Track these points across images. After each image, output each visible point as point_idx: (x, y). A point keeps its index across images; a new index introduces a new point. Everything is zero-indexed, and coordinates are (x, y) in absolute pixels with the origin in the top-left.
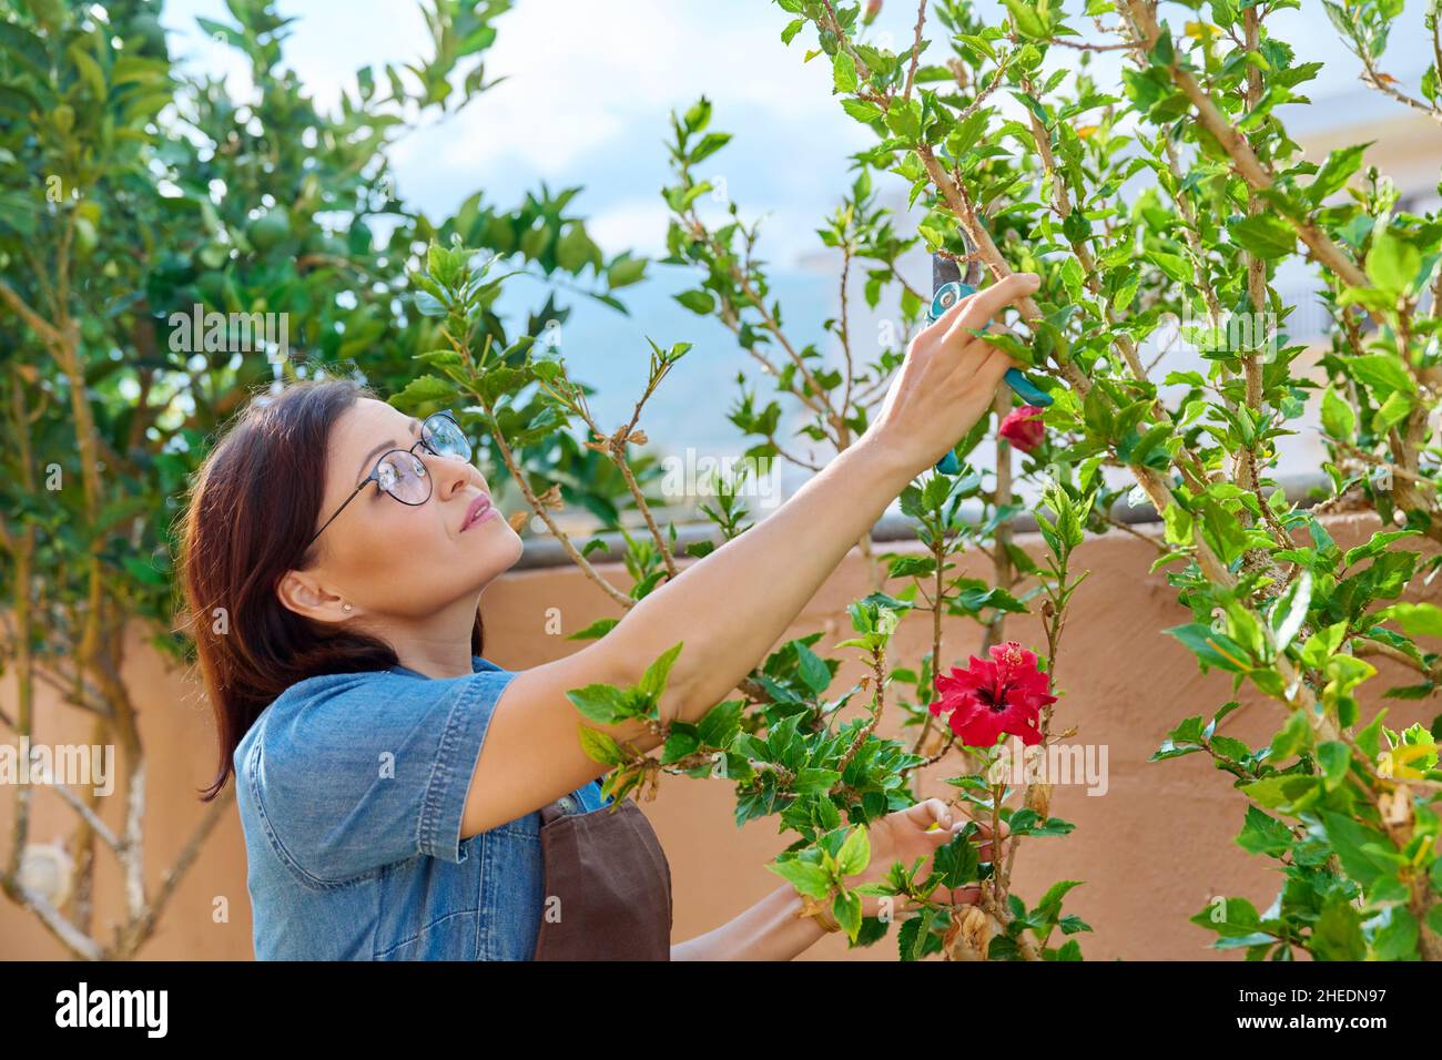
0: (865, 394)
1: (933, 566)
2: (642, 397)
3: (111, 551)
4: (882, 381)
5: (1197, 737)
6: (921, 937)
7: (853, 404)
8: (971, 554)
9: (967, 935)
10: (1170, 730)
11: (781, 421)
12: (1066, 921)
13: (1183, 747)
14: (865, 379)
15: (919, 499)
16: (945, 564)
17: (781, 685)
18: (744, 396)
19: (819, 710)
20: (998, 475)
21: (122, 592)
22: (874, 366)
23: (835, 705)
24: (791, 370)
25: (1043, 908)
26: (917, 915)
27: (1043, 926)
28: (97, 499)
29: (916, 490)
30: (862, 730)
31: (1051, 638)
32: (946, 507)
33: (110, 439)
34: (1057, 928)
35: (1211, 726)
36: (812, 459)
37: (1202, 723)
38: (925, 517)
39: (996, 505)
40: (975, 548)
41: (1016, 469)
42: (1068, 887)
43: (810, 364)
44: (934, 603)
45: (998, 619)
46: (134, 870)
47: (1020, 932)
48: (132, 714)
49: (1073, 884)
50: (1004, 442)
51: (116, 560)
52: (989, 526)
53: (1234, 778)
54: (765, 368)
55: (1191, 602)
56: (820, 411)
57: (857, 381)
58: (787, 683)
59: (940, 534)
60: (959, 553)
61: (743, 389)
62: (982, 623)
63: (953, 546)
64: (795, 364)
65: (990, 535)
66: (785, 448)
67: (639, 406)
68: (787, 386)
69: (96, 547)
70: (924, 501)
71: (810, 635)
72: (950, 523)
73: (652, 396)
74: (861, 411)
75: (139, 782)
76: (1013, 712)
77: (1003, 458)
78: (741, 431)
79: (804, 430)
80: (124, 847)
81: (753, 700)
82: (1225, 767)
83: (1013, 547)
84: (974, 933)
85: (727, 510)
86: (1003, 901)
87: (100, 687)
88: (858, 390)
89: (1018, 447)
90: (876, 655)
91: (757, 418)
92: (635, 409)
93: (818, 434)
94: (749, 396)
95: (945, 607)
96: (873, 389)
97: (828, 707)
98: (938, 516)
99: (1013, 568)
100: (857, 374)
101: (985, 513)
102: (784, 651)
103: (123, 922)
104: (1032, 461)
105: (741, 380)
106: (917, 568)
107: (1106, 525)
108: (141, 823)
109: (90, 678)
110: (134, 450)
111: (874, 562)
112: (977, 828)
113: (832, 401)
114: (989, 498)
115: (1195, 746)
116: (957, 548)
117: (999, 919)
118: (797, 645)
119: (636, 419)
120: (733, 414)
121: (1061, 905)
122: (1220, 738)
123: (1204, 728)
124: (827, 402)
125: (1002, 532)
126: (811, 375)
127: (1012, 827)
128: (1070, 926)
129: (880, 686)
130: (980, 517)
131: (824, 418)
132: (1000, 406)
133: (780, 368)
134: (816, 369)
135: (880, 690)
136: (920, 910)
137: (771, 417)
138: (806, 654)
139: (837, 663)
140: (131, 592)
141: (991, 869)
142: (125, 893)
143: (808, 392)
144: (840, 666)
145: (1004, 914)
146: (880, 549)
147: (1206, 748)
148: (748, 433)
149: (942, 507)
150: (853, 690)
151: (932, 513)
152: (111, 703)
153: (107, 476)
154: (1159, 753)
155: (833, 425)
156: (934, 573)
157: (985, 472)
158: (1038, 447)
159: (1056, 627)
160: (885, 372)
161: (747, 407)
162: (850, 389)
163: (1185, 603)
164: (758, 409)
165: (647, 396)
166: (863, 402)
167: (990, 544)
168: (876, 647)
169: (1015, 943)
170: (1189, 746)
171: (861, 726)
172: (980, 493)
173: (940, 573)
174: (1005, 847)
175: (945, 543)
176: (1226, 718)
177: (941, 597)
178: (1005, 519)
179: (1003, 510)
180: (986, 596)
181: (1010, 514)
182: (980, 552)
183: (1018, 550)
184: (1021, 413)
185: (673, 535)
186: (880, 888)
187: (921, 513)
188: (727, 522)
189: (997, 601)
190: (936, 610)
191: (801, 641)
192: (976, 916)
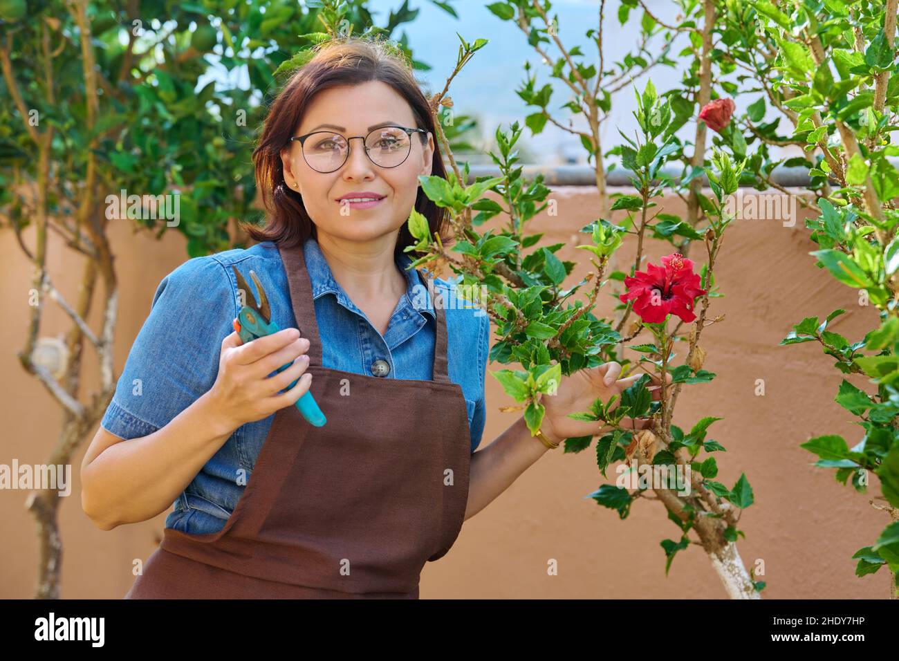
0: (611, 84)
1: (641, 204)
2: (452, 74)
3: (103, 149)
4: (624, 74)
5: (814, 332)
6: (612, 449)
7: (602, 90)
8: (672, 198)
9: (642, 448)
10: (795, 325)
11: (553, 98)
12: (707, 444)
13: (803, 337)
14: (612, 73)
15: (634, 158)
16: (648, 204)
17: (532, 277)
18: (529, 78)
19: (556, 295)
20: (696, 146)
21: (108, 177)
22: (619, 65)
23: (568, 292)
24: (562, 63)
25: (694, 434)
26: (610, 434)
27: (692, 445)
28: (95, 113)
29: (634, 151)
30: (580, 309)
31: (711, 255)
32: (652, 165)
33: (107, 73)
34: (702, 448)
35: (824, 325)
36: (571, 125)
37: (817, 322)
38: (637, 171)
39: (692, 166)
40: (676, 195)
41: (709, 143)
42: (711, 421)
43: (575, 60)
44: (639, 230)
45: (686, 243)
46: (107, 360)
47: (677, 449)
48: (111, 259)
49: (715, 419)
50: (702, 123)
51: (105, 155)
52: (686, 180)
53: (835, 360)
54: (544, 60)
55: (819, 240)
56: (579, 93)
57: (606, 74)
58: (538, 276)
59: (647, 184)
60: (659, 196)
61: (528, 73)
62: (674, 245)
63: (655, 191)
64: (565, 59)
65: (686, 186)
66: (554, 117)
67: (449, 81)
68: (558, 74)
69: (93, 145)
70: (638, 159)
71: (555, 244)
72: (655, 175)
73: (459, 73)
74: (607, 95)
75: (113, 303)
76: (677, 300)
77: (700, 135)
78: (524, 102)
79: (568, 105)
80: (101, 344)
81: (513, 285)
82: (831, 353)
83: (701, 195)
84: (647, 446)
85: (505, 156)
86: (667, 428)
87: (91, 240)
88: (606, 80)
89: (711, 127)
90: (602, 260)
91: (536, 94)
92: (446, 82)
93: (576, 109)
94: (531, 79)
95: (647, 232)
96: (617, 80)
97: (562, 293)
98: (647, 170)
99: (700, 210)
100: (607, 69)
101: (685, 171)
102: (536, 254)
103: (98, 392)
104: (721, 139)
105: (528, 67)
106: (630, 205)
107: (766, 185)
108: (113, 330)
109: (85, 232)
110: (122, 82)
111: (607, 198)
112: (650, 378)
113: (588, 86)
114: (688, 161)
115: (812, 337)
116: (658, 193)
117: (663, 440)
118: (545, 251)
119: (446, 89)
120: (520, 90)
121: (706, 433)
122: (830, 333)
123: (818, 325)
124: (585, 87)
125: (695, 185)
126: (576, 67)
127: (674, 378)
128: (710, 447)
129: (599, 282)
130: (681, 173)
131: (581, 98)
132: (702, 99)
133: (555, 61)
134: (579, 63)
135: (598, 284)
136: (612, 432)
137: (545, 95)
138: (550, 258)
139: (573, 264)
140: (114, 178)
141: (659, 406)
142: (101, 375)
143: (572, 79)
144: (575, 267)
145: (667, 437)
146: (611, 190)
147: (818, 339)
148: (529, 104)
149: (650, 164)
150: (580, 283)
151: (643, 168)
152: (98, 249)
153: (102, 98)
154: (786, 340)
155: (587, 103)
156: (641, 209)
157: (687, 143)
158: (725, 128)
159: (715, 248)
160: (626, 68)
161: (530, 86)
162: (600, 79)
163: (815, 240)
164: (537, 88)
165: (455, 74)
166: (609, 89)
167: (686, 192)
168: (603, 256)
169: (673, 456)
170: (808, 337)
171: (580, 307)
172: (683, 157)
173: (645, 208)
174: (670, 392)
175: (650, 189)
176: (834, 321)
177: (644, 225)
178: (697, 176)
179: (697, 170)
180: (675, 227)
181: (701, 173)
182: (679, 197)
183: (704, 198)
184: (716, 103)
185: (467, 171)
186: (585, 415)
187: (636, 167)
188: (504, 164)
189: (682, 231)
190: (640, 234)
191: (548, 248)
192: (649, 435)
